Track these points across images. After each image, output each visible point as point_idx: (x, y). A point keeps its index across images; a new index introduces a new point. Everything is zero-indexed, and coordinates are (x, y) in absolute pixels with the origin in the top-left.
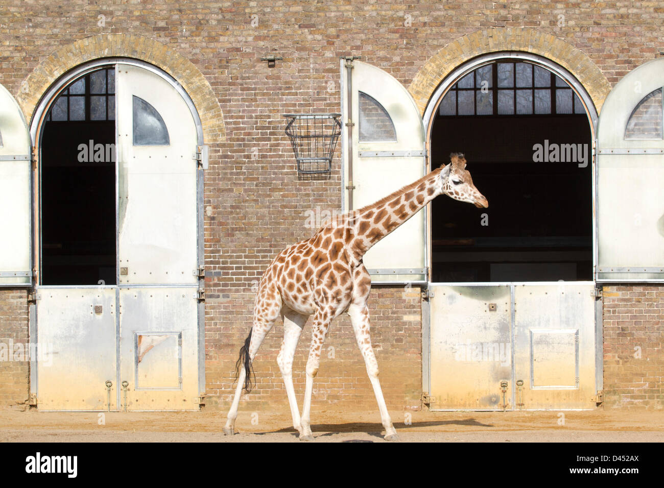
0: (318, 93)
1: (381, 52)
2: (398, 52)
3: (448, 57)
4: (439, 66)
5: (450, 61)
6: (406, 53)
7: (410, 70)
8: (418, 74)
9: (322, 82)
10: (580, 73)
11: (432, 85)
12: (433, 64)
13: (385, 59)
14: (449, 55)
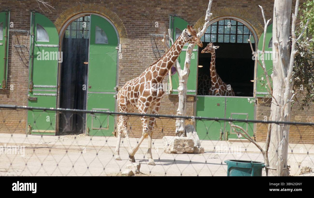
0: (23, 23)
9: (24, 20)
10: (114, 20)
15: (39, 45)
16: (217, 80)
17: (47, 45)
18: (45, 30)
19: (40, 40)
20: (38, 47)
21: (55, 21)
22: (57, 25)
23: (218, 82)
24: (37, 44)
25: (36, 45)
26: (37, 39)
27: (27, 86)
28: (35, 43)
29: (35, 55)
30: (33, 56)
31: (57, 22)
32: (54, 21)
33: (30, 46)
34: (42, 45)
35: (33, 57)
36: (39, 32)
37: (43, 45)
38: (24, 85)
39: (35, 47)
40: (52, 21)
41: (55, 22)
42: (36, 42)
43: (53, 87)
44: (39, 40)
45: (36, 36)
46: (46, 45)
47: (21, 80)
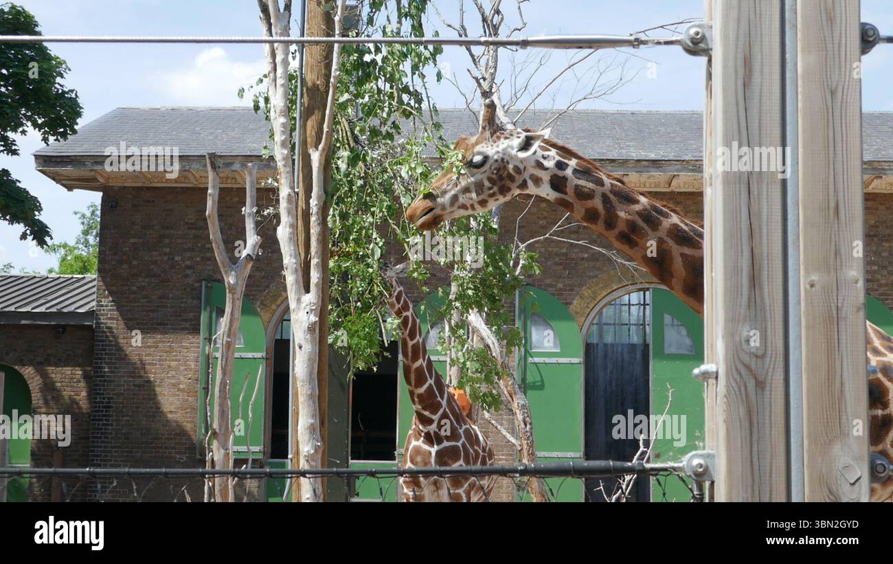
1: (548, 280)
2: (561, 280)
3: (601, 286)
4: (594, 293)
5: (602, 288)
6: (567, 282)
7: (570, 295)
8: (577, 298)
11: (588, 307)
12: (589, 291)
13: (551, 286)
14: (602, 283)
15: (537, 360)
16: (439, 399)
17: (556, 359)
18: (551, 326)
19: (539, 348)
20: (536, 364)
21: (571, 304)
22: (576, 313)
23: (447, 410)
24: (532, 357)
25: (530, 359)
26: (533, 346)
27: (511, 455)
28: (528, 355)
29: (529, 383)
30: (524, 384)
31: (576, 307)
32: (568, 304)
33: (517, 361)
34: (543, 359)
35: (524, 388)
36: (537, 330)
37: (547, 360)
38: (504, 452)
39: (528, 364)
40: (563, 303)
41: (572, 306)
42: (530, 354)
43: (573, 456)
44: (536, 347)
45: (528, 338)
46: (554, 360)
47: (496, 440)
